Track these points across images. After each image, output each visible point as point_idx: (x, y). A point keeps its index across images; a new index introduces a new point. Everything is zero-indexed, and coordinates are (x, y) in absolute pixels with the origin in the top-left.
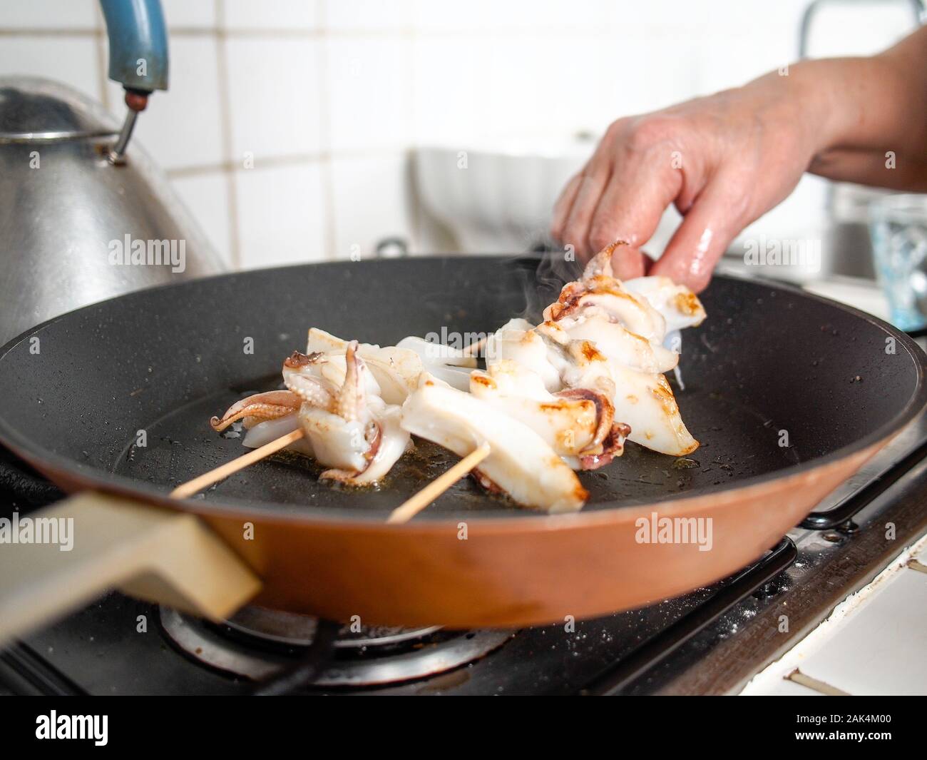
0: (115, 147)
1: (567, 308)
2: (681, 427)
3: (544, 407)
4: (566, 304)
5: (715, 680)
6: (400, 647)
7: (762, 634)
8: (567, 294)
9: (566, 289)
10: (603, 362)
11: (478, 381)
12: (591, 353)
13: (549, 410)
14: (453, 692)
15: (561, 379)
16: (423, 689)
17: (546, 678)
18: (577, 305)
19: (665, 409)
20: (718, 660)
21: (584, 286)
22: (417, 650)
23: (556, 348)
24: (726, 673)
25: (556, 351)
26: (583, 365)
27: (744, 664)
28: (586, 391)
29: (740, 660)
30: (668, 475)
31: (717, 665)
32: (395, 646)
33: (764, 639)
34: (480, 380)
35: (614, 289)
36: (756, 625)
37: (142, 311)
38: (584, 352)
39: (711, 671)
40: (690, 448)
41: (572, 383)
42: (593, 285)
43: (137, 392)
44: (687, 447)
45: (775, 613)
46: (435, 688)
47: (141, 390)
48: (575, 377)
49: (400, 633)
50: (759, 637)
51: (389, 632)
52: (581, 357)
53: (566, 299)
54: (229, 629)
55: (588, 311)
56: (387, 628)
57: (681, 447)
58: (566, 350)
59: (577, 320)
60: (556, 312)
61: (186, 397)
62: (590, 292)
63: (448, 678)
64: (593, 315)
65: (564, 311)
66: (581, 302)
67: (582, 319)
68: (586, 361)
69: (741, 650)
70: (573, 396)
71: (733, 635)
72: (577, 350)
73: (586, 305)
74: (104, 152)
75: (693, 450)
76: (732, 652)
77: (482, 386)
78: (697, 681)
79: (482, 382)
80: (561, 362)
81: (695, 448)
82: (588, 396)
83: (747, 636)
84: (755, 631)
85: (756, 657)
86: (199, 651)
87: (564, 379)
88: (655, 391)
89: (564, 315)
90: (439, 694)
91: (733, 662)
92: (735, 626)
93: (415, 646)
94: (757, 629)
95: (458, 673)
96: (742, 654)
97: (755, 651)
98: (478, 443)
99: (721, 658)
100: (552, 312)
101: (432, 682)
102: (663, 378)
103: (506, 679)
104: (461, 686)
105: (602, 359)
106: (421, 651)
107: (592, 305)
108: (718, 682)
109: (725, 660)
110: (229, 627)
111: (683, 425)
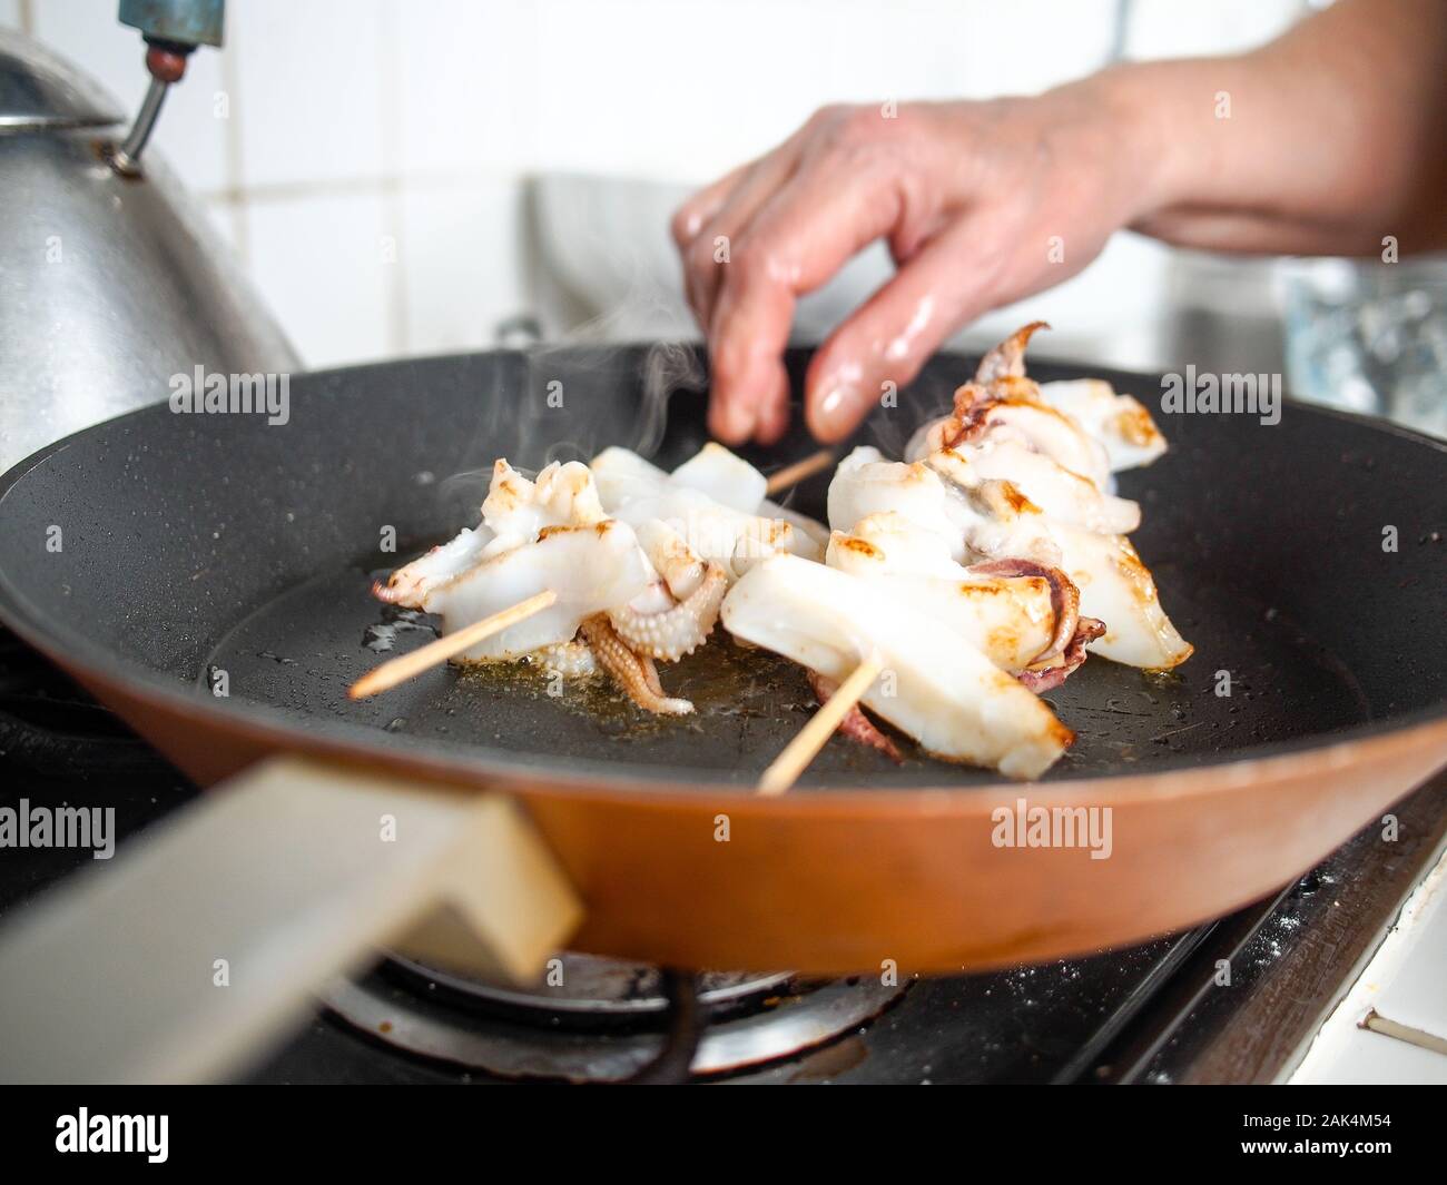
0: (125, 145)
1: (969, 428)
2: (1162, 624)
3: (968, 589)
4: (967, 420)
5: (1271, 1036)
6: (742, 1005)
7: (1318, 955)
8: (968, 404)
9: (964, 395)
10: (1038, 516)
11: (852, 549)
12: (1018, 501)
13: (977, 594)
14: (849, 1079)
15: (968, 545)
16: (797, 1075)
17: (996, 1046)
18: (983, 423)
19: (1138, 593)
20: (1268, 1003)
21: (988, 392)
22: (771, 1008)
23: (955, 491)
24: (1285, 1024)
25: (957, 498)
26: (1008, 520)
27: (1306, 1008)
28: (1024, 562)
29: (1299, 1001)
30: (1152, 700)
31: (1268, 1012)
32: (734, 1005)
33: (1323, 963)
34: (857, 546)
35: (1032, 398)
36: (1305, 942)
37: (193, 433)
38: (1008, 498)
39: (1263, 1022)
40: (1180, 657)
41: (990, 551)
42: (1003, 391)
43: (202, 573)
44: (1175, 655)
45: (1326, 921)
46: (817, 1074)
47: (207, 570)
48: (999, 540)
49: (742, 981)
50: (1315, 963)
51: (724, 979)
52: (1004, 506)
53: (967, 411)
54: (433, 986)
55: (998, 432)
56: (720, 974)
57: (1165, 657)
58: (975, 496)
59: (981, 447)
60: (951, 435)
61: (279, 583)
62: (1001, 402)
63: (831, 1053)
64: (1005, 441)
65: (963, 434)
66: (989, 418)
67: (988, 445)
68: (1012, 512)
69: (1296, 983)
70: (1000, 572)
71: (1277, 959)
72: (996, 497)
73: (995, 424)
74: (106, 152)
75: (1184, 659)
76: (1283, 989)
77: (860, 556)
78: (1247, 1041)
79: (861, 549)
80: (968, 516)
81: (1189, 654)
82: (1031, 570)
83: (1298, 960)
84: (1307, 952)
85: (1321, 994)
86: (386, 1027)
87: (975, 544)
88: (1122, 564)
89: (965, 439)
90: (826, 1083)
91: (1291, 1004)
92: (1275, 944)
93: (767, 1002)
94: (1308, 948)
95: (847, 1044)
96: (1299, 990)
97: (1314, 985)
98: (862, 652)
99: (1272, 1000)
100: (944, 433)
101: (805, 1064)
102: (1126, 542)
103: (930, 1052)
104: (858, 1069)
105: (1036, 510)
106: (779, 1011)
107: (1003, 423)
108: (1278, 1038)
109: (1277, 1002)
110: (431, 981)
111: (1167, 618)
